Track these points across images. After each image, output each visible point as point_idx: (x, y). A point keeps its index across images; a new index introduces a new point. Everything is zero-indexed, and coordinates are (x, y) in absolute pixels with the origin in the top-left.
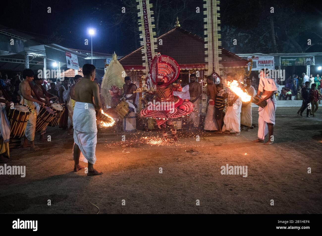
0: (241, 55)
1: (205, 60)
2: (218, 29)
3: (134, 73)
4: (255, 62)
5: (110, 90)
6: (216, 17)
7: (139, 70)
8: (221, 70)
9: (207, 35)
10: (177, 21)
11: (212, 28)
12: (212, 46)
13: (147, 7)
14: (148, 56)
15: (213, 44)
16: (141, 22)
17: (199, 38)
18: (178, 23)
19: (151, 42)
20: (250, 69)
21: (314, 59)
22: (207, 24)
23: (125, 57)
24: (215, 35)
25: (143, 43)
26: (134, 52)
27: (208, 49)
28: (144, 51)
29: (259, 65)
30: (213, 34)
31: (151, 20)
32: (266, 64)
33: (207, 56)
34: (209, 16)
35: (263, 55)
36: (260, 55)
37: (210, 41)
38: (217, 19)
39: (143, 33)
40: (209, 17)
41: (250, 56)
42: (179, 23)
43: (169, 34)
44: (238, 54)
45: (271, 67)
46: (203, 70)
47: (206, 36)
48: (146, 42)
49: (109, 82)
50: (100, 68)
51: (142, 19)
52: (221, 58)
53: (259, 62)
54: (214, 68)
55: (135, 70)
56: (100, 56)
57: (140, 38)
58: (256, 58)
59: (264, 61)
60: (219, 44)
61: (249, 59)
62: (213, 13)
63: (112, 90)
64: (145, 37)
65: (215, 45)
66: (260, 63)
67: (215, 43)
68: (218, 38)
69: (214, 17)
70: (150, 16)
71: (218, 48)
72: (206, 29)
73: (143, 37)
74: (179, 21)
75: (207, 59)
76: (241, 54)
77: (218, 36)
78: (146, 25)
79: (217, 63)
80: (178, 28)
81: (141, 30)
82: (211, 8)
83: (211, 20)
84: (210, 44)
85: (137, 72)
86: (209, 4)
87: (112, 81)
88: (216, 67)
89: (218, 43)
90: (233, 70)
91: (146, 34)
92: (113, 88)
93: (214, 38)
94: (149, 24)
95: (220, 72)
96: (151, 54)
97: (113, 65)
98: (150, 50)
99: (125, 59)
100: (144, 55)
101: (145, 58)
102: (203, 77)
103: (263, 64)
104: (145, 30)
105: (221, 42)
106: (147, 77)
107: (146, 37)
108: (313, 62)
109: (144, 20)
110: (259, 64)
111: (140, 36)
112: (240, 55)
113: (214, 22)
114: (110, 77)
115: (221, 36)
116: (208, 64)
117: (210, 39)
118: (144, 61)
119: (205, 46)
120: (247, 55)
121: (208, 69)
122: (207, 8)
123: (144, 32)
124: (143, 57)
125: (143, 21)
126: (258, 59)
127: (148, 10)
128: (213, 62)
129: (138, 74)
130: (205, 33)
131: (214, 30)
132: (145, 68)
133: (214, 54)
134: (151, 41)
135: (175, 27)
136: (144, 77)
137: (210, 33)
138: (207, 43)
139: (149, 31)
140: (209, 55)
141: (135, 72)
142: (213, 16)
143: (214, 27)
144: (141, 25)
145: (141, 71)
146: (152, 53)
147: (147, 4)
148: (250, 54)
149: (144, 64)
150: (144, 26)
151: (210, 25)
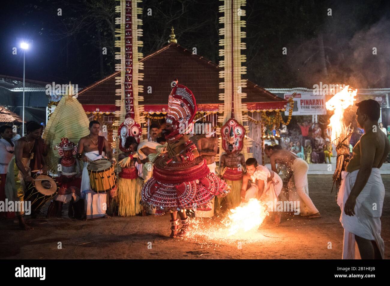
0: (273, 91)
1: (219, 97)
2: (241, 47)
3: (100, 117)
4: (296, 102)
5: (57, 146)
6: (239, 27)
7: (108, 113)
8: (244, 113)
9: (224, 56)
10: (172, 34)
11: (231, 46)
12: (231, 74)
13: (133, 11)
14: (126, 89)
15: (233, 71)
16: (119, 34)
17: (209, 63)
18: (174, 38)
19: (134, 68)
20: (290, 113)
21: (387, 98)
22: (224, 38)
23: (84, 91)
24: (236, 57)
25: (120, 67)
26: (100, 82)
27: (225, 79)
28: (120, 80)
29: (302, 107)
30: (234, 54)
31: (137, 33)
32: (313, 106)
33: (223, 91)
34: (228, 25)
35: (308, 91)
36: (303, 90)
37: (228, 67)
38: (240, 30)
39: (121, 51)
40: (228, 27)
41: (287, 92)
42: (176, 38)
43: (159, 55)
44: (269, 89)
45: (321, 110)
46: (215, 114)
47: (223, 58)
48: (125, 67)
49: (57, 132)
50: (38, 107)
51: (122, 29)
52: (245, 95)
53: (302, 101)
54: (233, 110)
55: (101, 113)
56: (38, 87)
57: (116, 58)
58: (298, 96)
59: (310, 100)
60: (242, 72)
61: (287, 97)
62: (233, 20)
63: (61, 145)
64: (124, 58)
65: (236, 73)
66: (303, 104)
67: (236, 71)
68: (240, 61)
69: (236, 26)
70: (137, 26)
71: (240, 78)
72: (223, 47)
73: (121, 58)
74: (175, 33)
75: (223, 96)
76: (273, 89)
77: (241, 58)
78: (129, 39)
79: (238, 102)
80: (173, 45)
81: (119, 46)
82: (231, 12)
83: (231, 32)
84: (229, 71)
85: (104, 116)
86: (228, 5)
87: (62, 131)
88: (237, 110)
89: (241, 70)
90: (263, 114)
91: (126, 54)
92: (63, 142)
93: (234, 62)
94: (134, 40)
95: (243, 117)
96: (132, 87)
97: (65, 103)
98: (131, 81)
99: (83, 94)
100: (119, 87)
101: (120, 93)
102: (215, 126)
103: (308, 105)
104: (126, 47)
105: (246, 69)
106: (123, 123)
107: (126, 58)
108: (386, 103)
109: (126, 32)
110: (301, 105)
111: (116, 56)
112: (271, 91)
113: (235, 35)
114: (59, 123)
115: (246, 58)
116: (224, 105)
117: (229, 63)
118: (119, 98)
119: (220, 75)
120: (284, 91)
121: (223, 112)
122: (225, 13)
123: (124, 51)
124: (118, 91)
125: (124, 32)
126: (300, 97)
127: (134, 16)
128: (231, 101)
129: (106, 119)
130: (221, 53)
131: (235, 48)
132: (118, 108)
133: (234, 88)
134: (133, 66)
135: (170, 44)
136: (116, 124)
137: (229, 54)
138: (223, 69)
139: (131, 51)
140: (225, 89)
141: (101, 115)
142: (233, 26)
143: (236, 44)
144: (119, 38)
145: (111, 114)
146: (133, 85)
147: (133, 6)
148: (287, 89)
149: (118, 103)
150: (124, 41)
151: (228, 40)
